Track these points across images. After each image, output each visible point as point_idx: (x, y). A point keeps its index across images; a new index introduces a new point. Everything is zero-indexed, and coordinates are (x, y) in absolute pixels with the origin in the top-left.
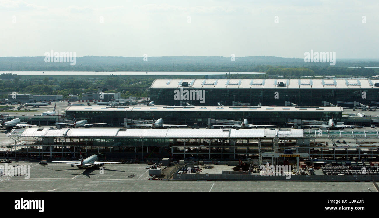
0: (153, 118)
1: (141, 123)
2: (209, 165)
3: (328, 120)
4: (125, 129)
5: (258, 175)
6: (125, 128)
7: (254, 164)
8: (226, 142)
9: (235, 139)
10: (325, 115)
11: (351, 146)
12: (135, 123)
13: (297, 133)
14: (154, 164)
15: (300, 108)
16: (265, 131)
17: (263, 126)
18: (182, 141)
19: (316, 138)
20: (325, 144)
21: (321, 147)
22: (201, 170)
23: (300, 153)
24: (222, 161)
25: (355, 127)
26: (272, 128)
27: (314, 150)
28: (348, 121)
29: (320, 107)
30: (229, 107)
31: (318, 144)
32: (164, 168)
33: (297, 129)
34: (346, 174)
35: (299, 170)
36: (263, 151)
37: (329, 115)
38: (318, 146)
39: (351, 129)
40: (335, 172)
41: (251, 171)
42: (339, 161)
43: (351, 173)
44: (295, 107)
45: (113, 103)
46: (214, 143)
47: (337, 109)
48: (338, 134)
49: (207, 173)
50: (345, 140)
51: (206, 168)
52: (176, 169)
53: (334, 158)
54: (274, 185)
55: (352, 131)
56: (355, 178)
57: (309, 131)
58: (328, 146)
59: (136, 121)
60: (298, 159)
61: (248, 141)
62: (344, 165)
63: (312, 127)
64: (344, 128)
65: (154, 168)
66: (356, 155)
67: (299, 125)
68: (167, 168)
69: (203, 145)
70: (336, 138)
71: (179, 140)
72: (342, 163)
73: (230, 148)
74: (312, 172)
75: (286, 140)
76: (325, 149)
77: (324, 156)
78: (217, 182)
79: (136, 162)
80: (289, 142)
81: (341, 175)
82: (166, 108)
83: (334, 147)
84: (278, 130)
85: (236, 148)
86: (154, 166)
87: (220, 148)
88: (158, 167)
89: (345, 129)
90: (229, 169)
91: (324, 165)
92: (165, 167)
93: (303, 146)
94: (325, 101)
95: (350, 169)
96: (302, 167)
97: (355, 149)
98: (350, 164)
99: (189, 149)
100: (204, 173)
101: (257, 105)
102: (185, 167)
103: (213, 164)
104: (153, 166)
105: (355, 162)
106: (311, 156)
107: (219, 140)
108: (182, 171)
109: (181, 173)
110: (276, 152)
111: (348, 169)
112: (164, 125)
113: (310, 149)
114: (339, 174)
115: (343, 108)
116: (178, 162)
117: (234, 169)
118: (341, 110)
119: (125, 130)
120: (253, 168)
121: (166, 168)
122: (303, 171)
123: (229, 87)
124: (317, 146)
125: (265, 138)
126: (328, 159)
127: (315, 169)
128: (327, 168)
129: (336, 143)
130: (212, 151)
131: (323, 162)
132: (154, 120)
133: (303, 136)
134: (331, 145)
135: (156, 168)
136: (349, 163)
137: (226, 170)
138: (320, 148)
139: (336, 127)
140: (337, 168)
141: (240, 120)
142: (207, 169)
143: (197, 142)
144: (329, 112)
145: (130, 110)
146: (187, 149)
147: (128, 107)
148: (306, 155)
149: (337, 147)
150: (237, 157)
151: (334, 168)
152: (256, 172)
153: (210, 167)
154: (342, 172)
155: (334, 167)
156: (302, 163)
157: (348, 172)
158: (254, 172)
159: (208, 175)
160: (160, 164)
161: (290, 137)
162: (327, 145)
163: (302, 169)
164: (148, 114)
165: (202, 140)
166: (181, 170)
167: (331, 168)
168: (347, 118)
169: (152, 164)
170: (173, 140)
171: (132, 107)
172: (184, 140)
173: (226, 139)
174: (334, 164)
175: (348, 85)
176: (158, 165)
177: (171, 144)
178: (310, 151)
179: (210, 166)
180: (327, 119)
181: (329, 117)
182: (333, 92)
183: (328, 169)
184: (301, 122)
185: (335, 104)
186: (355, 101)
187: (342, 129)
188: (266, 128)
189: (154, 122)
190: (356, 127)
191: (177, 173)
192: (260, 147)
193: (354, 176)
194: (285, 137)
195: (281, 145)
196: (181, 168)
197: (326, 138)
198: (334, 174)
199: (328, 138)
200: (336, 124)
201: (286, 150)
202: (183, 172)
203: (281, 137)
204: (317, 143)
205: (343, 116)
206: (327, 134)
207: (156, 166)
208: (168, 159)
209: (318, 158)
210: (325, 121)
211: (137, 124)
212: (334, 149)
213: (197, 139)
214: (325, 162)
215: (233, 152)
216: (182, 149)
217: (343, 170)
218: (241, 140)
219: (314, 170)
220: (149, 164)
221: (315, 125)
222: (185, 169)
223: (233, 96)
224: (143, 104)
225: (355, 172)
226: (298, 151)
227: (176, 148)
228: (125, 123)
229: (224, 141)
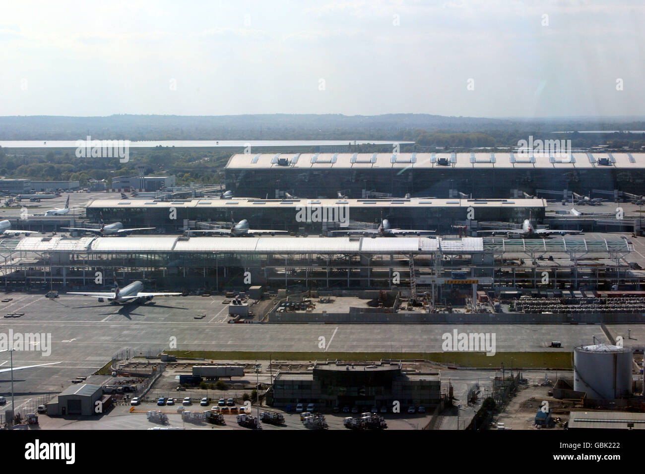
0: (233, 220)
1: (212, 228)
2: (327, 298)
3: (523, 222)
4: (186, 238)
5: (409, 314)
6: (185, 235)
7: (402, 295)
8: (356, 259)
9: (370, 254)
10: (517, 213)
11: (561, 265)
12: (201, 227)
13: (474, 244)
14: (237, 297)
15: (476, 201)
16: (420, 241)
17: (414, 231)
18: (282, 258)
19: (504, 252)
20: (519, 262)
21: (513, 267)
22: (315, 305)
23: (478, 276)
24: (349, 291)
25: (566, 233)
26: (431, 236)
27: (502, 272)
28: (555, 223)
29: (509, 200)
30: (357, 200)
31: (508, 261)
32: (254, 303)
33: (471, 236)
34: (555, 312)
35: (477, 307)
36: (418, 274)
37: (522, 212)
38: (509, 265)
39: (560, 236)
40: (538, 308)
41: (397, 308)
42: (542, 291)
43: (564, 310)
44: (466, 200)
45: (164, 194)
46: (335, 260)
47: (537, 203)
48: (540, 244)
49: (324, 310)
50: (551, 254)
51: (321, 302)
52: (272, 305)
53: (534, 285)
54: (437, 331)
55: (563, 239)
56: (570, 318)
57: (493, 239)
58: (523, 265)
59: (204, 223)
60: (474, 286)
61: (392, 257)
62: (551, 296)
63: (496, 233)
64: (548, 234)
65: (237, 303)
66: (570, 280)
67: (474, 229)
68: (258, 303)
69: (317, 265)
70: (537, 251)
71: (277, 256)
72: (548, 293)
73: (361, 269)
74: (498, 309)
75: (454, 256)
76: (518, 270)
77: (517, 282)
78: (341, 326)
79: (205, 294)
80: (460, 259)
81: (547, 313)
82: (253, 203)
83: (533, 266)
84: (441, 239)
85: (372, 269)
86: (237, 299)
87: (346, 269)
88: (243, 301)
89: (550, 236)
90: (361, 304)
91: (518, 296)
92: (254, 301)
93: (484, 264)
94: (516, 189)
95: (561, 303)
96: (481, 301)
97: (569, 270)
98: (560, 296)
99: (294, 271)
100: (321, 312)
101: (404, 197)
102: (287, 301)
103: (334, 296)
104: (234, 299)
105: (568, 292)
106: (495, 282)
107: (342, 255)
108: (283, 308)
109: (282, 311)
110: (439, 277)
111: (558, 303)
112: (250, 231)
113: (495, 271)
114: (544, 311)
115: (547, 201)
116: (276, 292)
117: (369, 304)
118: (544, 205)
119: (187, 240)
120: (400, 302)
121: (256, 303)
122: (483, 307)
123: (356, 166)
124: (505, 266)
125: (420, 252)
126: (525, 286)
127: (503, 303)
128: (523, 302)
129: (537, 261)
130: (332, 274)
131: (516, 292)
132: (233, 223)
133: (482, 249)
134: (529, 263)
135: (239, 302)
136: (559, 293)
137: (356, 305)
138: (510, 269)
139: (535, 232)
140: (540, 301)
141: (376, 221)
142: (324, 305)
143: (306, 259)
144: (524, 209)
145: (194, 206)
146: (290, 270)
147: (190, 201)
148: (488, 281)
149: (539, 266)
150: (374, 285)
151: (536, 302)
152: (406, 309)
153: (330, 302)
154: (549, 308)
155: (534, 300)
156: (482, 294)
157: (559, 308)
158: (403, 309)
159: (327, 314)
160: (245, 295)
161: (460, 250)
162: (522, 263)
163: (481, 303)
164: (223, 213)
165: (315, 256)
166: (281, 306)
167: (530, 302)
168: (554, 218)
169: (234, 297)
170: (266, 256)
171: (198, 201)
172: (286, 256)
173: (355, 253)
174: (535, 296)
175: (553, 163)
176: (242, 297)
177: (263, 263)
178: (495, 274)
179: (329, 298)
180: (521, 219)
181: (524, 215)
182: (528, 173)
183: (525, 303)
184: (478, 225)
185: (533, 194)
186: (566, 189)
187: (545, 235)
188: (419, 235)
189: (234, 226)
190: (568, 233)
191: (275, 311)
192: (413, 267)
193: (569, 315)
194: (452, 250)
195: (446, 264)
196: (281, 303)
197: (522, 252)
198: (535, 312)
199: (525, 252)
200: (535, 228)
201: (454, 272)
202: (285, 310)
203: (446, 250)
204: (505, 260)
205: (547, 214)
206: (523, 244)
207: (240, 300)
208: (259, 287)
209: (507, 286)
210: (517, 222)
211: (205, 229)
212: (533, 269)
213: (307, 255)
214: (520, 292)
215: (367, 276)
216: (281, 270)
217: (550, 306)
218: (380, 256)
219: (502, 305)
220: (227, 297)
221: (501, 229)
222: (288, 304)
223: (362, 181)
224: (213, 195)
225: (569, 308)
226: (475, 273)
227: (272, 268)
228: (185, 228)
229: (351, 258)
